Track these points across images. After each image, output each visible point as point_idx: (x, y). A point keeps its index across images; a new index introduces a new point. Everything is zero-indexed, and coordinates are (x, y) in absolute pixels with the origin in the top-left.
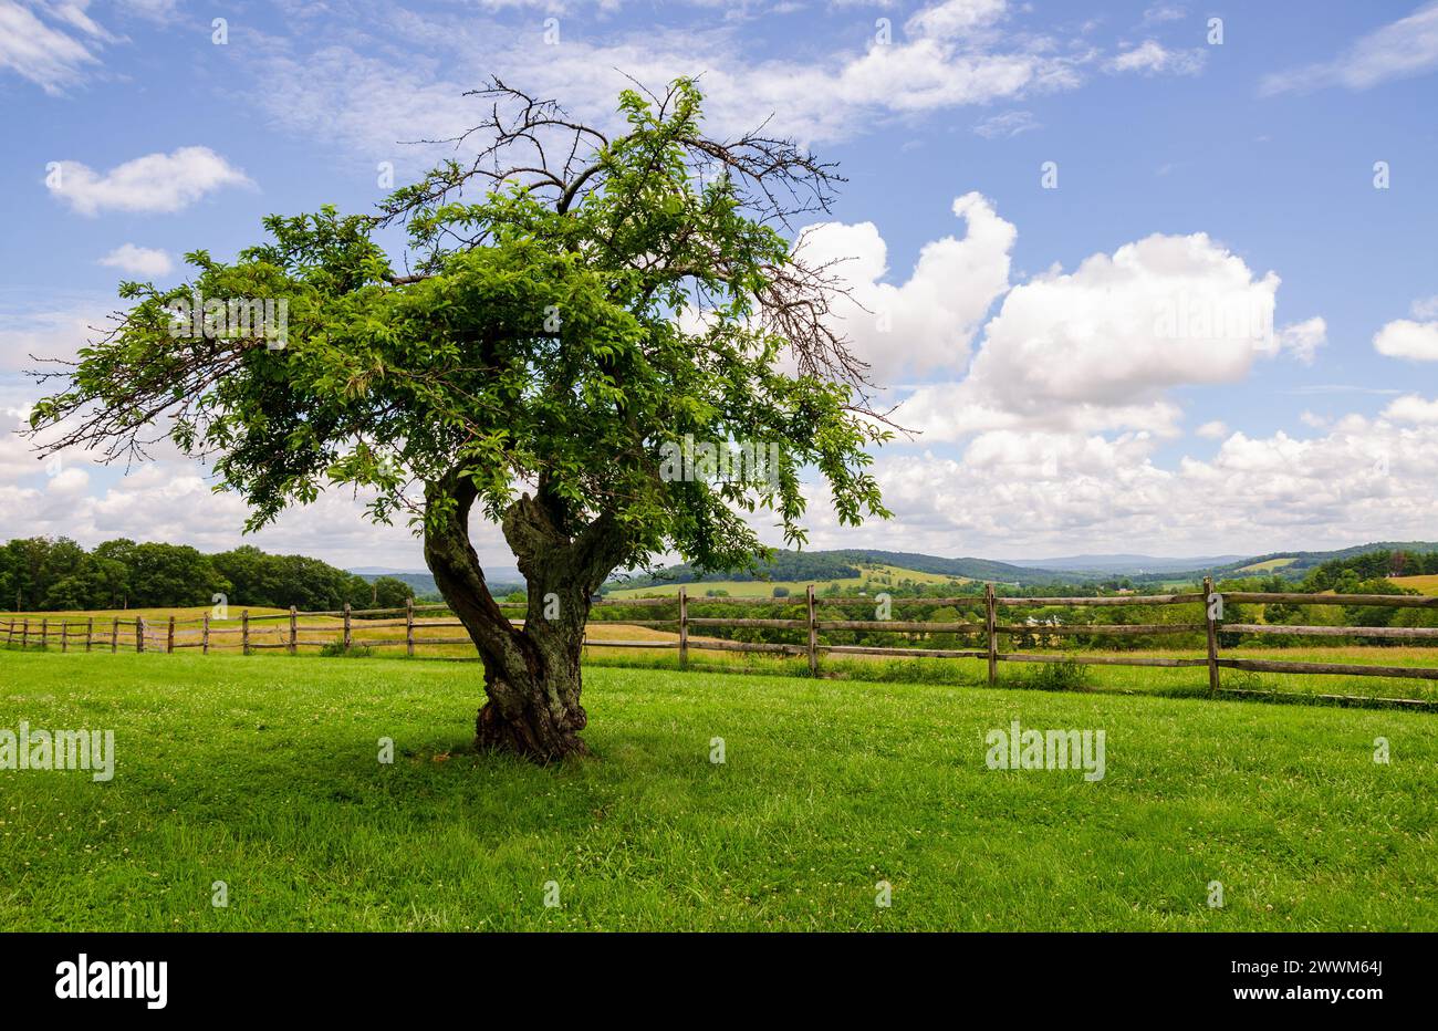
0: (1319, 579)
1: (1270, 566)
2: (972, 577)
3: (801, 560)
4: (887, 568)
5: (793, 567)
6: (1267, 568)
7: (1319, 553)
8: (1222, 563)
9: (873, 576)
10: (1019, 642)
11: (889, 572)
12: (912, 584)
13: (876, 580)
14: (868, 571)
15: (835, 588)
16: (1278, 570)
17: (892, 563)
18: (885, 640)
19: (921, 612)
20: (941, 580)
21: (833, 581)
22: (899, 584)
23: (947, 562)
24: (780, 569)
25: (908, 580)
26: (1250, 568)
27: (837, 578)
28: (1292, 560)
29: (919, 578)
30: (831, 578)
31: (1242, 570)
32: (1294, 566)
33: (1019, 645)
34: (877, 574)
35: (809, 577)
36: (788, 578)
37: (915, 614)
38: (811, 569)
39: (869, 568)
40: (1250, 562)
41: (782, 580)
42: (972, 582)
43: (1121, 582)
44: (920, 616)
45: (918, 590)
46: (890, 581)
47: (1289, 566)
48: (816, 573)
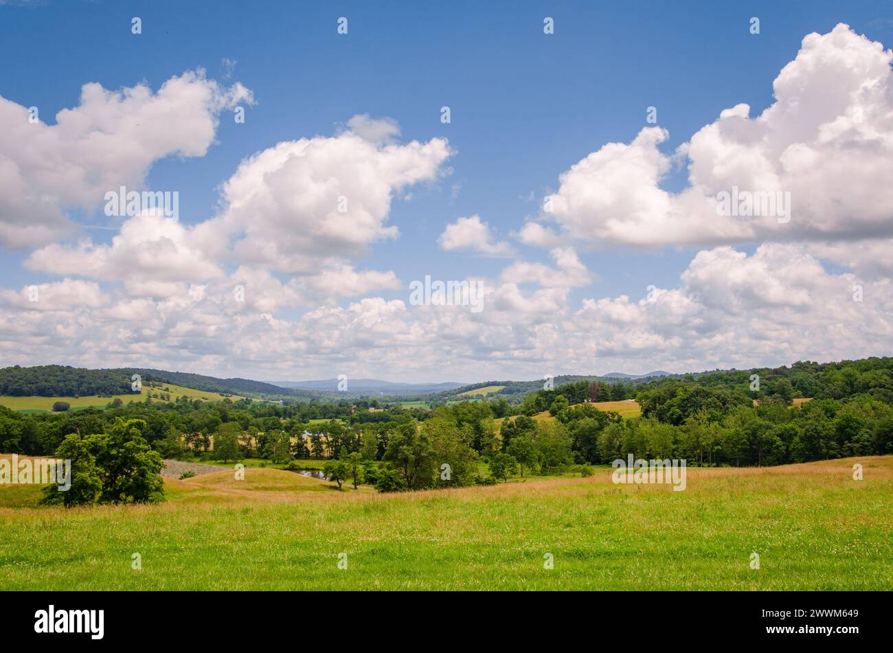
0: (538, 403)
1: (484, 392)
2: (241, 396)
3: (83, 377)
4: (165, 386)
5: (74, 383)
6: (482, 394)
7: (522, 383)
8: (448, 389)
9: (153, 393)
10: (295, 453)
11: (167, 389)
12: (189, 400)
13: (156, 396)
14: (149, 388)
15: (118, 403)
16: (491, 395)
17: (170, 381)
18: (172, 451)
19: (206, 425)
20: (215, 398)
21: (114, 397)
22: (177, 400)
23: (220, 381)
24: (61, 384)
25: (185, 397)
26: (470, 393)
27: (119, 393)
28: (502, 387)
29: (195, 395)
30: (112, 393)
31: (464, 394)
32: (503, 392)
33: (295, 456)
34: (157, 391)
35: (90, 392)
36: (70, 393)
37: (200, 428)
38: (93, 385)
39: (149, 385)
40: (470, 388)
41: (62, 395)
42: (242, 400)
43: (370, 402)
44: (205, 430)
45: (197, 405)
46: (168, 397)
47: (499, 392)
48: (97, 389)
